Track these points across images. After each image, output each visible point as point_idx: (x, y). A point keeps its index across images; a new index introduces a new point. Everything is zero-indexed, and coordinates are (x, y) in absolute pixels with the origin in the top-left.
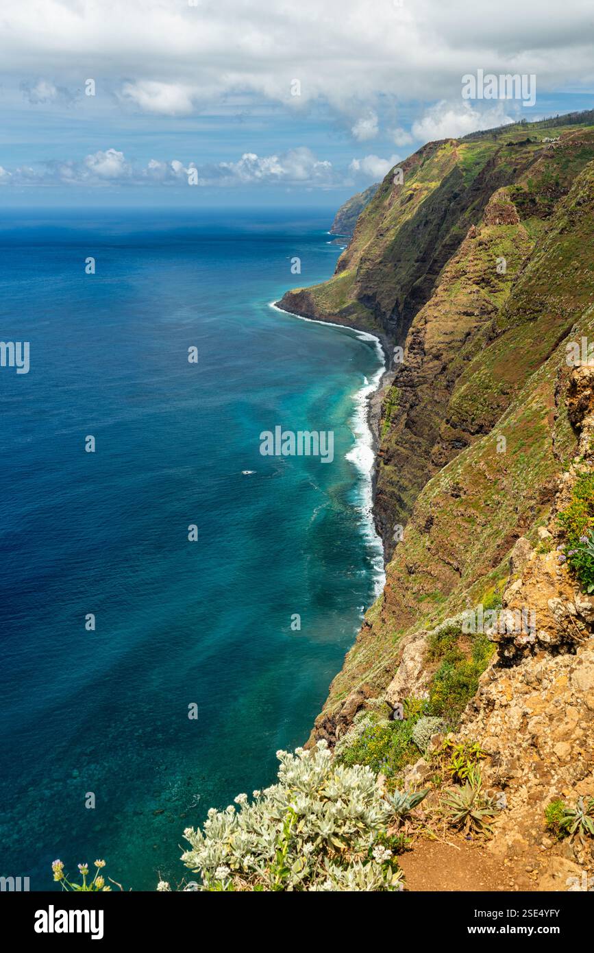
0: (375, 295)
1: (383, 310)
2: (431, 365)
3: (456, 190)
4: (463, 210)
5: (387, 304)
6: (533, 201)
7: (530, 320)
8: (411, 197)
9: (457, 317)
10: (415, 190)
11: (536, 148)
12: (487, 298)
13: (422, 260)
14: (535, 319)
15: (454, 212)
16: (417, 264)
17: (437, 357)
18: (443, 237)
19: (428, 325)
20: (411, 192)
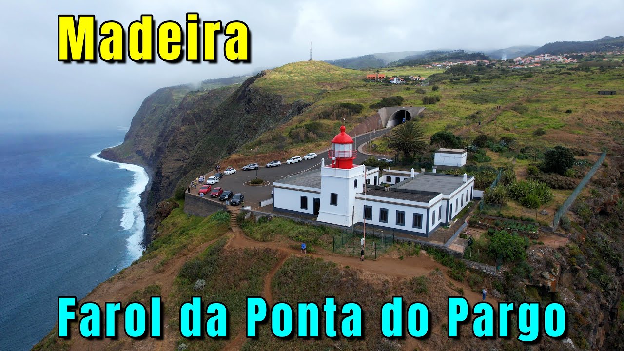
0: (142, 150)
1: (146, 156)
2: (165, 182)
3: (173, 108)
4: (176, 116)
5: (148, 153)
6: (200, 116)
7: (198, 166)
8: (154, 110)
9: (174, 162)
10: (156, 107)
11: (201, 94)
12: (185, 153)
13: (161, 136)
14: (200, 166)
15: (172, 117)
16: (159, 138)
17: (168, 178)
18: (169, 127)
19: (163, 166)
20: (154, 108)
